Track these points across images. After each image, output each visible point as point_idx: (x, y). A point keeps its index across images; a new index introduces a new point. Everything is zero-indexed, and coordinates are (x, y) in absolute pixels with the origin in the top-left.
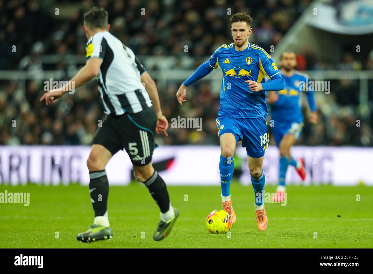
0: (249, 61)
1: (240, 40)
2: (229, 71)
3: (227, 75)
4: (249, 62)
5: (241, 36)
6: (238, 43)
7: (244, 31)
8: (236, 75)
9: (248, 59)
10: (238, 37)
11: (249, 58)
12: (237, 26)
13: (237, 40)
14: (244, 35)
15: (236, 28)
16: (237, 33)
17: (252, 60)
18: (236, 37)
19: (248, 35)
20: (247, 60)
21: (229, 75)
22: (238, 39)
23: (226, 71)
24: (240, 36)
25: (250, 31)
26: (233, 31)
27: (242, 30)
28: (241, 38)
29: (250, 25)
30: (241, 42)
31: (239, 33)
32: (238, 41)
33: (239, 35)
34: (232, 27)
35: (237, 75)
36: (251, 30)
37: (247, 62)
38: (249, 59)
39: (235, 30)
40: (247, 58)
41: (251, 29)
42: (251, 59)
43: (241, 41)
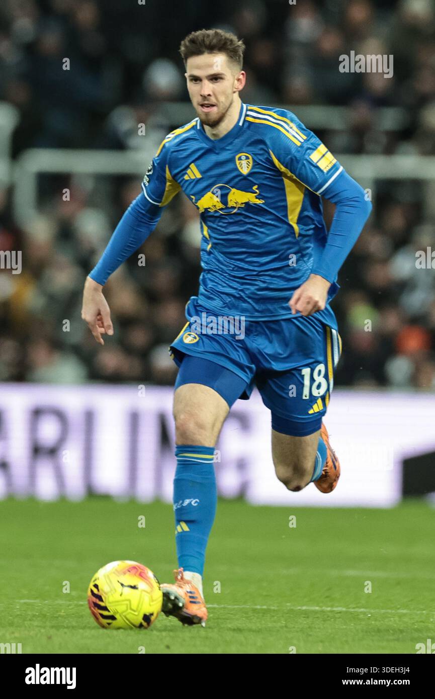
0: (244, 162)
1: (213, 106)
2: (203, 198)
3: (202, 210)
4: (245, 167)
5: (215, 94)
6: (207, 114)
7: (224, 81)
8: (223, 207)
9: (240, 159)
10: (204, 97)
11: (243, 156)
12: (198, 67)
13: (202, 105)
14: (224, 93)
15: (197, 73)
16: (202, 87)
17: (251, 160)
18: (200, 98)
19: (234, 92)
20: (237, 162)
21: (206, 209)
22: (206, 102)
23: (197, 200)
24: (209, 95)
25: (239, 80)
26: (191, 80)
27: (215, 78)
28: (213, 100)
29: (239, 61)
30: (214, 112)
31: (208, 87)
32: (206, 110)
33: (206, 93)
34: (188, 70)
35: (227, 208)
36: (241, 77)
37: (239, 168)
38: (243, 158)
39: (196, 79)
40: (237, 157)
41: (243, 74)
42: (247, 158)
43: (215, 109)
